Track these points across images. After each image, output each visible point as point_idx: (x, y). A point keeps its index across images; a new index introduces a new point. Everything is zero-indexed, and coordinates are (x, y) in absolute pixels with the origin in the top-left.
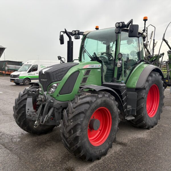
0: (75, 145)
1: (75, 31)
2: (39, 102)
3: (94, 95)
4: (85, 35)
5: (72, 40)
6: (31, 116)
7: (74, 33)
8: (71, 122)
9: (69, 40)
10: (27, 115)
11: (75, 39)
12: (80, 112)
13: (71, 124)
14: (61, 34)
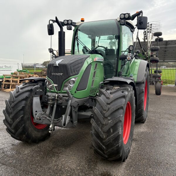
0: (115, 146)
1: (68, 21)
2: (51, 102)
3: (126, 89)
4: (77, 26)
5: (64, 31)
6: (40, 119)
7: (66, 22)
8: (109, 120)
9: (60, 31)
10: (36, 118)
11: (68, 29)
12: (119, 107)
13: (110, 122)
14: (50, 23)
